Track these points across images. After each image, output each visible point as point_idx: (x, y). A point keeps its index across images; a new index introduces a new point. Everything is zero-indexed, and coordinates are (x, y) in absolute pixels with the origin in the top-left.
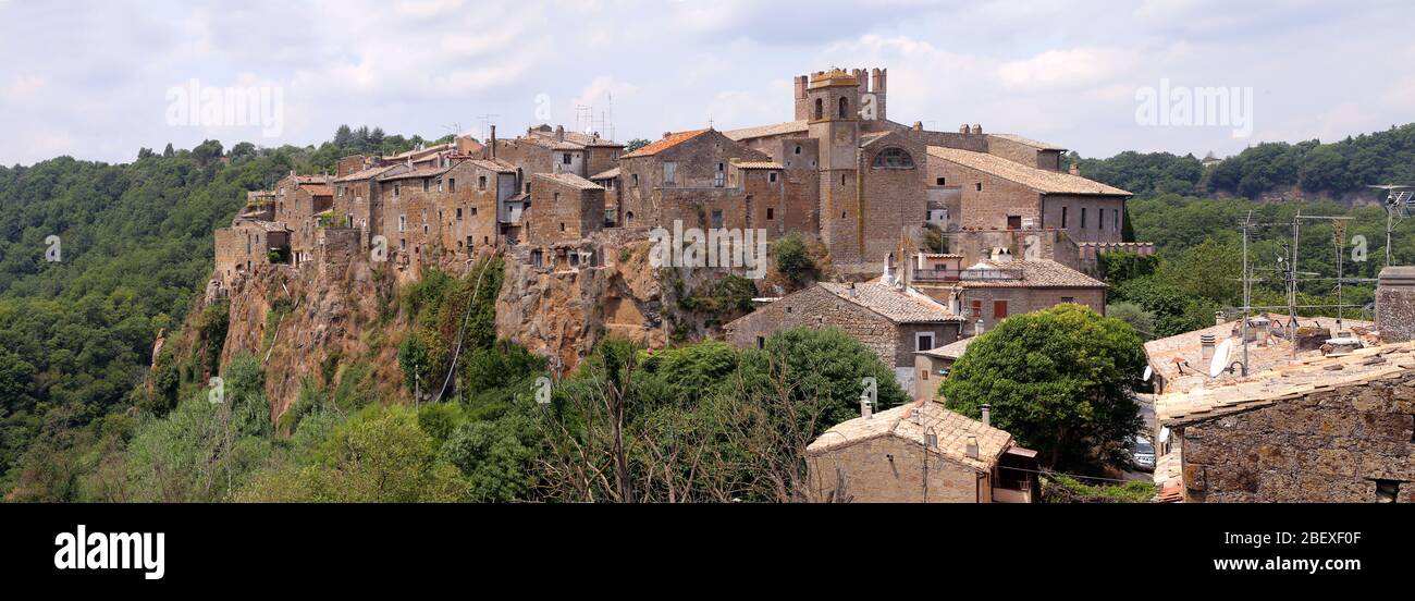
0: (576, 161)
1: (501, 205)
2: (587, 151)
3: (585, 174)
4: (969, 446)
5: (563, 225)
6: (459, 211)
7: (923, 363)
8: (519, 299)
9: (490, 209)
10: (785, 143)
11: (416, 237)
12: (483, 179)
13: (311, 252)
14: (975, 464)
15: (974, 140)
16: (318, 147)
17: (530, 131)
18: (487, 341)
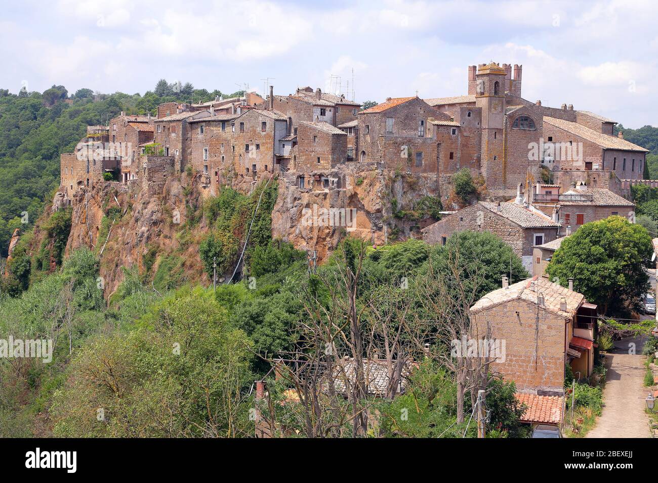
0: (329, 114)
1: (277, 142)
2: (336, 107)
3: (334, 123)
4: (562, 304)
5: (319, 158)
6: (247, 146)
7: (538, 253)
8: (288, 210)
9: (269, 145)
10: (462, 109)
11: (216, 164)
12: (264, 124)
13: (137, 173)
14: (565, 314)
15: (569, 114)
16: (142, 95)
17: (298, 91)
18: (265, 240)
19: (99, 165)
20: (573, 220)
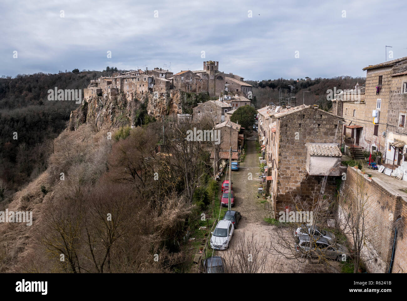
0: (164, 76)
1: (149, 84)
2: (166, 74)
3: (166, 78)
4: (236, 128)
5: (162, 88)
6: (140, 85)
7: (226, 114)
8: (153, 104)
9: (147, 85)
10: (203, 74)
11: (131, 90)
12: (145, 79)
13: (107, 94)
14: (237, 130)
17: (155, 69)
19: (96, 91)
20: (235, 105)
